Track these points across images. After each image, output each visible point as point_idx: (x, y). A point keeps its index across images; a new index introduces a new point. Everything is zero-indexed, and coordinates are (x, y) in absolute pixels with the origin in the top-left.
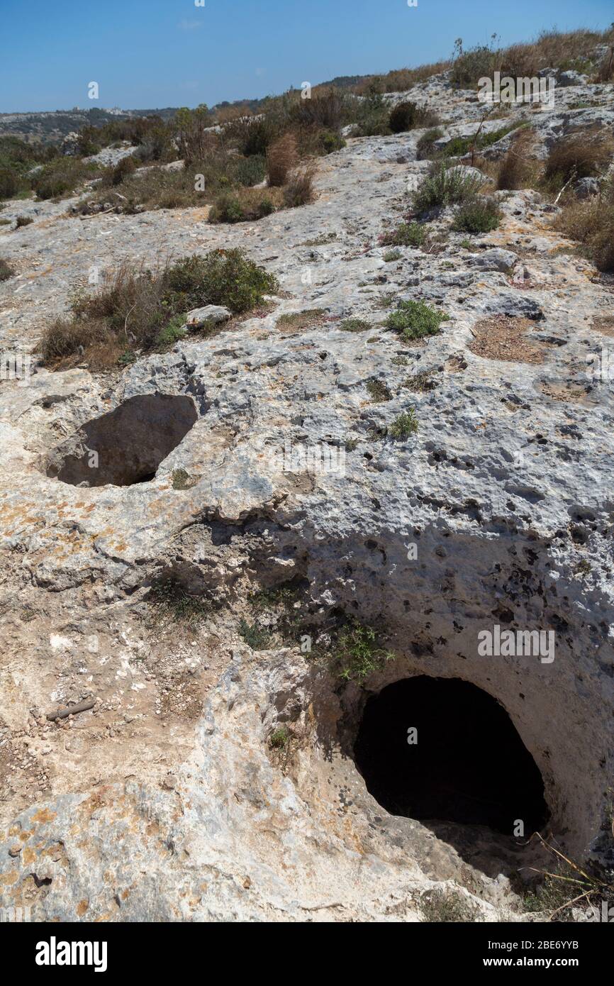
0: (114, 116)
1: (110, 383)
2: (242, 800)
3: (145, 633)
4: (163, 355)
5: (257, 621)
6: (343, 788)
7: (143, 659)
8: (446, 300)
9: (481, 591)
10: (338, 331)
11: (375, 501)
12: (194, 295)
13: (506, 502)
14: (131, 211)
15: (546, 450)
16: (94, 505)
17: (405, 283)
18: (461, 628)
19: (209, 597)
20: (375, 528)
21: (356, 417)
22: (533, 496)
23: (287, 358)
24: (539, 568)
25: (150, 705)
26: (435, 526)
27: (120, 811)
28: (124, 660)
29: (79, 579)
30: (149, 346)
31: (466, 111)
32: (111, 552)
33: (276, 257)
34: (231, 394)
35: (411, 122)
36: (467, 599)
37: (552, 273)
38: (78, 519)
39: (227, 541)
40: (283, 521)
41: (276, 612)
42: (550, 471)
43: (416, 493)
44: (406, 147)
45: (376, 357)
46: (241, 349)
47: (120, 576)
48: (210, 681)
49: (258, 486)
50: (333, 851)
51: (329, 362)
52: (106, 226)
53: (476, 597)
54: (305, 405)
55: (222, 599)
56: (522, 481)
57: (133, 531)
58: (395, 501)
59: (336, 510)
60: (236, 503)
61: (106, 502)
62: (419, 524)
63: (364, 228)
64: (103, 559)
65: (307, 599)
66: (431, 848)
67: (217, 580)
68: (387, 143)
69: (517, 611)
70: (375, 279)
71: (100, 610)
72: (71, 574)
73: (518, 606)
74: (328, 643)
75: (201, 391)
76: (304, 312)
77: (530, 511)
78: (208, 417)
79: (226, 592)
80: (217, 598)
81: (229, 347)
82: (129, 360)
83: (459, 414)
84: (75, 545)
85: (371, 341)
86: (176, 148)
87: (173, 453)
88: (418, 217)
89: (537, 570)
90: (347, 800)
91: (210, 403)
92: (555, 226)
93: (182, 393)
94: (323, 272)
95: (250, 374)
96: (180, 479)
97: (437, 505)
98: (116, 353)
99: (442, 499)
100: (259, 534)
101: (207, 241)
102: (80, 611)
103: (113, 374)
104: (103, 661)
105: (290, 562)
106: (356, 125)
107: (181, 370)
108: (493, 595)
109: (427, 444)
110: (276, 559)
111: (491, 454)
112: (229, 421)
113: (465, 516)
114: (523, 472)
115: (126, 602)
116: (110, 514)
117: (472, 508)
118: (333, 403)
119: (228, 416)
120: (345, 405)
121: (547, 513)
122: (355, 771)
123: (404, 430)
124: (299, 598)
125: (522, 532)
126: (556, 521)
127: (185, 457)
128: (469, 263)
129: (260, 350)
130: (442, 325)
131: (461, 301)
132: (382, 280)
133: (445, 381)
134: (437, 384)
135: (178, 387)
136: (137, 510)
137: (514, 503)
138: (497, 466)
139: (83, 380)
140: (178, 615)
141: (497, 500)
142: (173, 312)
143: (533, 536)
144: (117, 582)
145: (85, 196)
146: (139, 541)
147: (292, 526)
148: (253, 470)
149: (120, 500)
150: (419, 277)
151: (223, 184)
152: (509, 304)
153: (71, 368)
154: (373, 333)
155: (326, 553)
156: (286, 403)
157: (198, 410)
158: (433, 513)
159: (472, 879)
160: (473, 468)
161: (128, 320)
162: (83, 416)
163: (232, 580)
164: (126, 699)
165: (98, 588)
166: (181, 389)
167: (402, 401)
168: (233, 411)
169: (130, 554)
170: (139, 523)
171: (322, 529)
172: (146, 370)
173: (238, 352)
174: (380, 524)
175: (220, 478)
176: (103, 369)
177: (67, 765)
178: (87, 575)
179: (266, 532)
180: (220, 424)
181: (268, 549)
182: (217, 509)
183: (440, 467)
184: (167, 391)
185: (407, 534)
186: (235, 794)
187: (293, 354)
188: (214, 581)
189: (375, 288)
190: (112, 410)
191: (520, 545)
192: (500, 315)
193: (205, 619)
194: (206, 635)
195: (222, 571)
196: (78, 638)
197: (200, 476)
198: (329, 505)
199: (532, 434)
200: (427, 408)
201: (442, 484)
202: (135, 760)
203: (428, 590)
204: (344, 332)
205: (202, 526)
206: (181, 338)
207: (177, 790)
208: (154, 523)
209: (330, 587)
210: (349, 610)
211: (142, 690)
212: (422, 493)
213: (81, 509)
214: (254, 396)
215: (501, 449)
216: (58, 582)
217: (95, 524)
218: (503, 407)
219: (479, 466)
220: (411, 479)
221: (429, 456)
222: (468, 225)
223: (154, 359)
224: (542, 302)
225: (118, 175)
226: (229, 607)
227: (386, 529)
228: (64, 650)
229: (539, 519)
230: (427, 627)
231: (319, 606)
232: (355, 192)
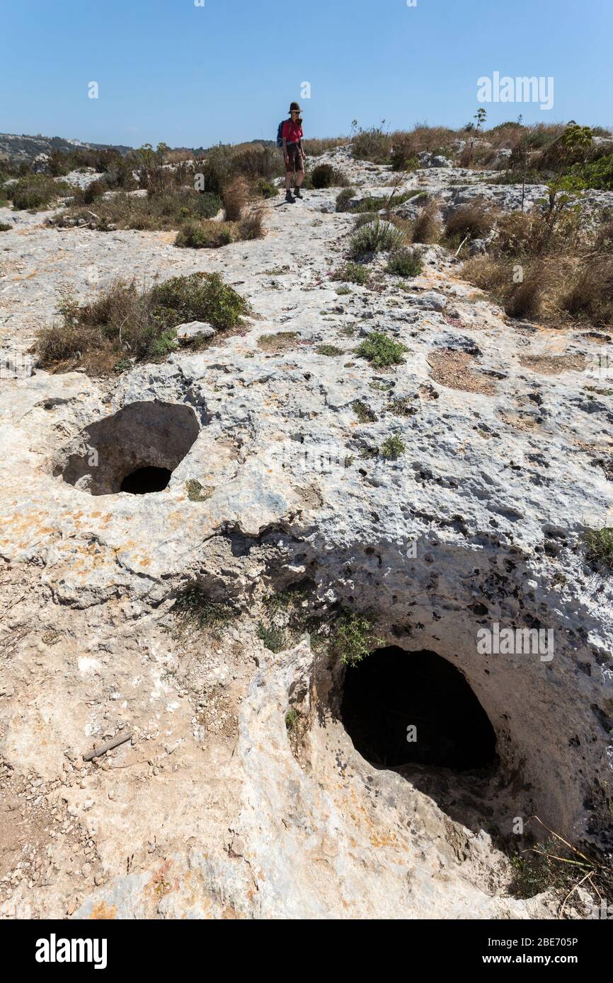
0: (74, 146)
1: (109, 388)
2: (290, 825)
3: (172, 644)
4: (159, 366)
5: (273, 622)
6: (338, 752)
7: (173, 673)
8: (402, 333)
9: (460, 589)
10: (315, 355)
11: (374, 514)
12: (181, 312)
13: (489, 520)
14: (103, 228)
15: (520, 475)
16: (111, 515)
17: (360, 315)
18: (439, 618)
19: (230, 604)
20: (375, 538)
21: (348, 436)
22: (513, 515)
23: (275, 376)
24: (516, 576)
25: (187, 726)
26: (427, 537)
27: (188, 895)
28: (156, 678)
29: (104, 596)
30: (144, 354)
31: (368, 178)
32: (136, 569)
33: (243, 282)
34: (231, 408)
35: (329, 181)
36: (446, 595)
37: (475, 315)
38: (98, 532)
39: (246, 552)
40: (298, 534)
41: (287, 611)
42: (526, 494)
43: (409, 508)
44: (328, 200)
45: (355, 381)
46: (232, 365)
47: (146, 592)
48: (240, 692)
49: (275, 502)
50: (380, 868)
51: (313, 382)
52: (81, 239)
53: (455, 594)
54: (302, 422)
55: (243, 606)
56: (503, 502)
57: (156, 545)
58: (392, 515)
59: (343, 524)
60: (255, 520)
61: (124, 513)
62: (412, 535)
63: (311, 264)
64: (128, 574)
65: (315, 598)
66: (416, 802)
67: (239, 590)
68: (313, 196)
69: (491, 607)
70: (333, 309)
71: (128, 627)
72: (96, 592)
73: (493, 603)
74: (327, 632)
75: (202, 404)
76: (279, 334)
77: (511, 529)
78: (211, 428)
79: (246, 600)
80: (238, 606)
81: (220, 362)
82: (125, 367)
83: (440, 438)
84: (96, 558)
85: (347, 366)
86: (137, 178)
87: (183, 462)
88: (356, 259)
89: (514, 577)
90: (343, 763)
91: (212, 415)
92: (464, 276)
93: (180, 402)
94: (287, 299)
95: (246, 390)
96: (194, 489)
97: (427, 519)
98: (113, 360)
99: (432, 514)
100: (275, 545)
101: (177, 261)
102: (108, 629)
103: (110, 379)
104: (135, 682)
105: (300, 569)
106: (284, 178)
107: (178, 381)
108: (470, 593)
109: (414, 464)
110: (290, 567)
111: (473, 477)
112: (231, 433)
113: (451, 529)
114: (503, 494)
115: (153, 616)
116: (128, 524)
117: (458, 523)
118: (327, 423)
119: (230, 428)
120: (337, 424)
121: (526, 531)
122: (345, 733)
123: (393, 450)
124: (307, 597)
125: (504, 547)
126: (534, 538)
127: (196, 467)
128: (410, 302)
129: (250, 368)
130: (405, 356)
131: (413, 335)
132: (340, 310)
133: (423, 408)
134: (416, 410)
135: (176, 396)
136: (156, 522)
137: (497, 521)
138: (479, 487)
139: (82, 384)
140: (201, 623)
141: (481, 518)
142: (165, 326)
143: (515, 551)
144: (143, 597)
145: (59, 211)
146: (163, 555)
147: (306, 539)
148: (266, 486)
149: (138, 510)
150: (372, 310)
151: (185, 214)
152: (451, 340)
153: (69, 371)
154: (347, 358)
155: (332, 560)
156: (283, 419)
157: (199, 420)
158: (424, 525)
159: (455, 831)
160: (457, 488)
161: (122, 330)
162: (85, 418)
163: (251, 589)
164: (163, 722)
165: (125, 604)
166: (179, 398)
167: (388, 424)
168: (235, 424)
169: (155, 570)
170: (160, 536)
171: (332, 541)
172: (143, 378)
173: (229, 368)
174: (379, 534)
175: (236, 492)
176: (100, 373)
177: (113, 821)
178: (112, 592)
179: (281, 543)
180: (223, 435)
181: (282, 558)
182: (237, 525)
183: (427, 485)
184: (166, 399)
185: (402, 543)
186: (283, 820)
187: (281, 373)
188: (235, 591)
189: (337, 317)
190: (113, 413)
191: (501, 557)
192: (444, 348)
193: (227, 625)
194: (230, 642)
195: (243, 581)
196: (107, 658)
197: (214, 488)
198: (337, 519)
199: (507, 461)
200: (410, 431)
201: (431, 501)
202: (186, 806)
203: (415, 588)
204: (322, 356)
205: (222, 538)
206: (173, 350)
207: (246, 857)
208: (174, 536)
209: (332, 587)
210: (345, 603)
211: (178, 710)
212: (414, 508)
213: (98, 519)
214: (253, 411)
215: (482, 473)
216: (82, 599)
217: (114, 536)
218: (475, 434)
219: (462, 486)
220: (403, 495)
221: (416, 474)
222: (399, 270)
223: (151, 369)
224: (477, 341)
225: (89, 196)
226: (247, 612)
227: (385, 539)
228: (94, 673)
229: (519, 536)
230: (409, 615)
231: (323, 604)
232: (296, 232)
